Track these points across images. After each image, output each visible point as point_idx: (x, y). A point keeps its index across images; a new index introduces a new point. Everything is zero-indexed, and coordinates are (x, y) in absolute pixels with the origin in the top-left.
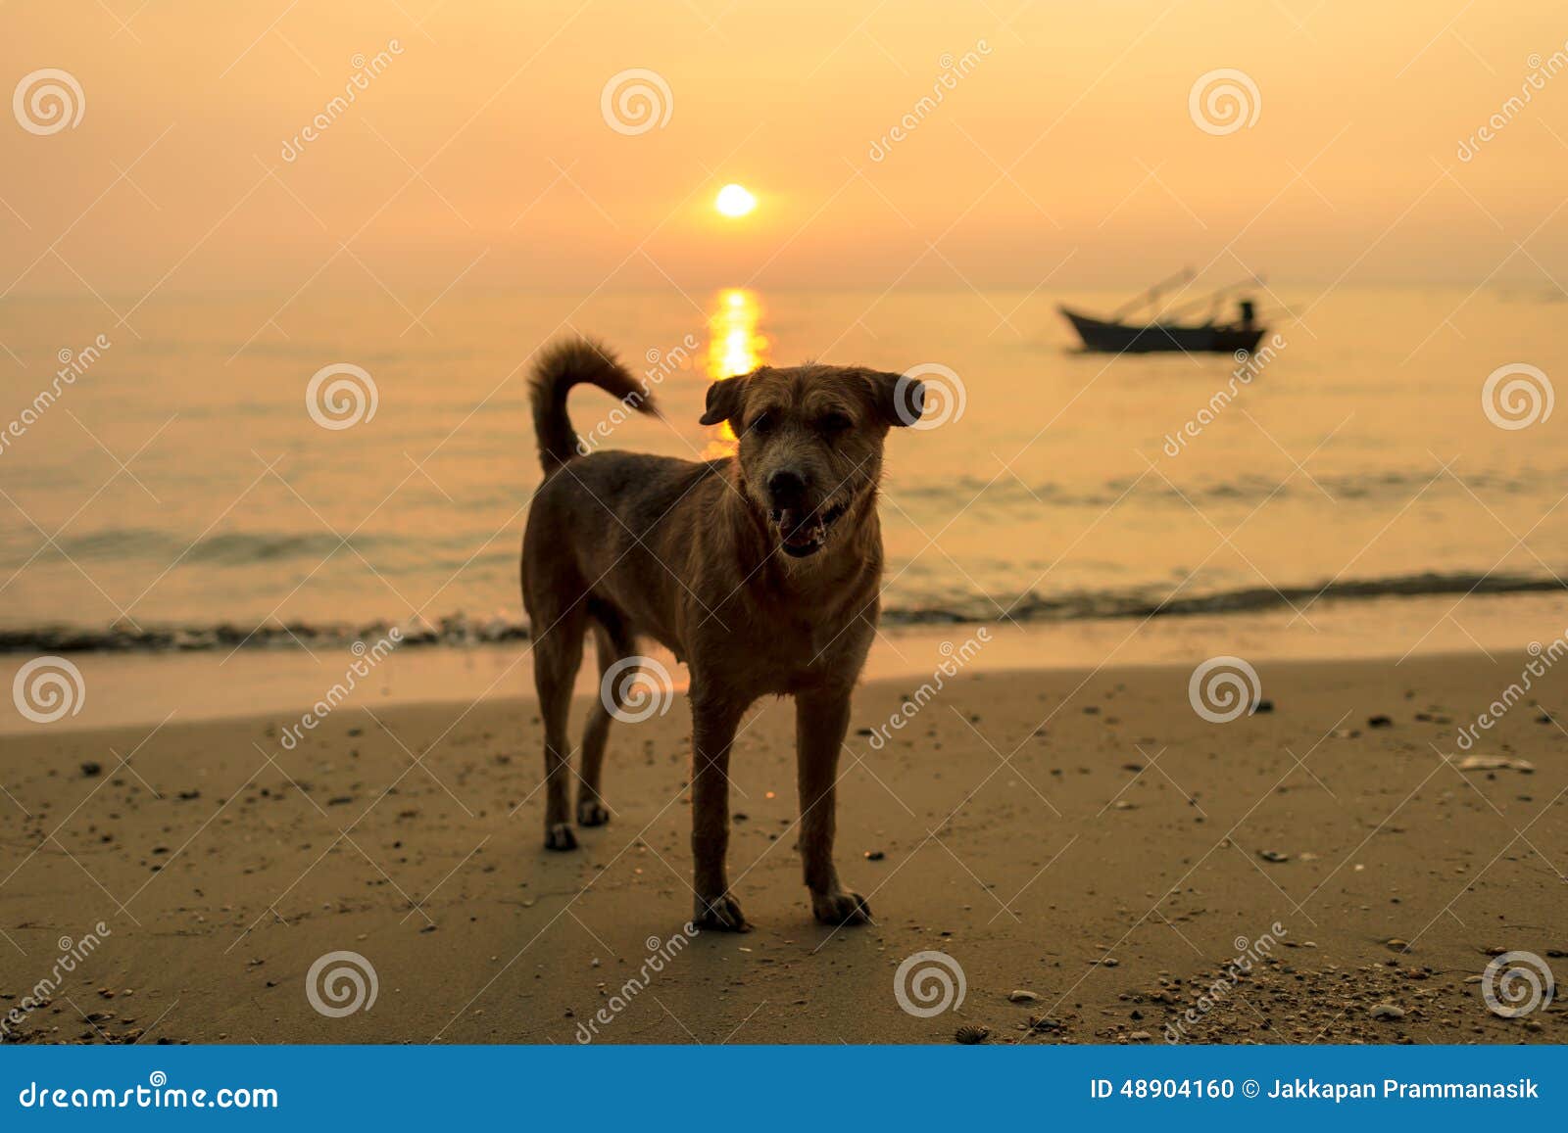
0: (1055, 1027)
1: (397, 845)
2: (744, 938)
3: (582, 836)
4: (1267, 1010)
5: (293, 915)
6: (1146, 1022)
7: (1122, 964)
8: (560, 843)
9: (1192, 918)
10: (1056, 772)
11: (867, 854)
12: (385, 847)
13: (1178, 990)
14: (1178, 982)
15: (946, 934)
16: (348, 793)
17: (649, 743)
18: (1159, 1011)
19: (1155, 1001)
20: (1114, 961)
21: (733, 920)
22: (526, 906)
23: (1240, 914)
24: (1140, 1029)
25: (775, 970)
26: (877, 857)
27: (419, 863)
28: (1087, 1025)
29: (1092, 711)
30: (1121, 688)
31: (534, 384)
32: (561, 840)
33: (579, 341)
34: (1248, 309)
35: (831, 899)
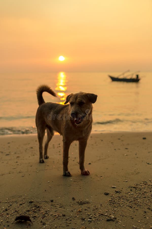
0: (119, 192)
1: (17, 162)
2: (71, 177)
3: (45, 160)
4: (150, 189)
5: (2, 174)
6: (133, 191)
7: (128, 181)
8: (42, 162)
9: (138, 174)
10: (115, 149)
11: (88, 163)
12: (15, 162)
13: (137, 186)
14: (137, 184)
15: (101, 177)
16: (8, 153)
17: (53, 145)
18: (134, 189)
19: (134, 187)
20: (127, 181)
21: (69, 175)
22: (37, 172)
23: (145, 173)
24: (132, 192)
25: (76, 183)
26: (90, 164)
27: (20, 165)
28: (124, 192)
29: (119, 139)
30: (123, 135)
31: (37, 92)
32: (42, 161)
33: (44, 85)
34: (137, 76)
35: (84, 171)
